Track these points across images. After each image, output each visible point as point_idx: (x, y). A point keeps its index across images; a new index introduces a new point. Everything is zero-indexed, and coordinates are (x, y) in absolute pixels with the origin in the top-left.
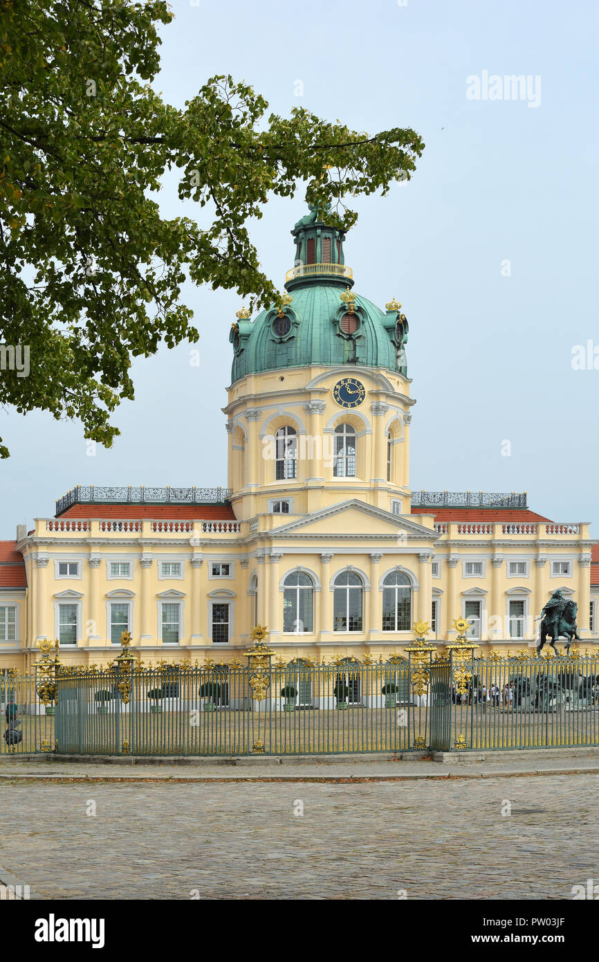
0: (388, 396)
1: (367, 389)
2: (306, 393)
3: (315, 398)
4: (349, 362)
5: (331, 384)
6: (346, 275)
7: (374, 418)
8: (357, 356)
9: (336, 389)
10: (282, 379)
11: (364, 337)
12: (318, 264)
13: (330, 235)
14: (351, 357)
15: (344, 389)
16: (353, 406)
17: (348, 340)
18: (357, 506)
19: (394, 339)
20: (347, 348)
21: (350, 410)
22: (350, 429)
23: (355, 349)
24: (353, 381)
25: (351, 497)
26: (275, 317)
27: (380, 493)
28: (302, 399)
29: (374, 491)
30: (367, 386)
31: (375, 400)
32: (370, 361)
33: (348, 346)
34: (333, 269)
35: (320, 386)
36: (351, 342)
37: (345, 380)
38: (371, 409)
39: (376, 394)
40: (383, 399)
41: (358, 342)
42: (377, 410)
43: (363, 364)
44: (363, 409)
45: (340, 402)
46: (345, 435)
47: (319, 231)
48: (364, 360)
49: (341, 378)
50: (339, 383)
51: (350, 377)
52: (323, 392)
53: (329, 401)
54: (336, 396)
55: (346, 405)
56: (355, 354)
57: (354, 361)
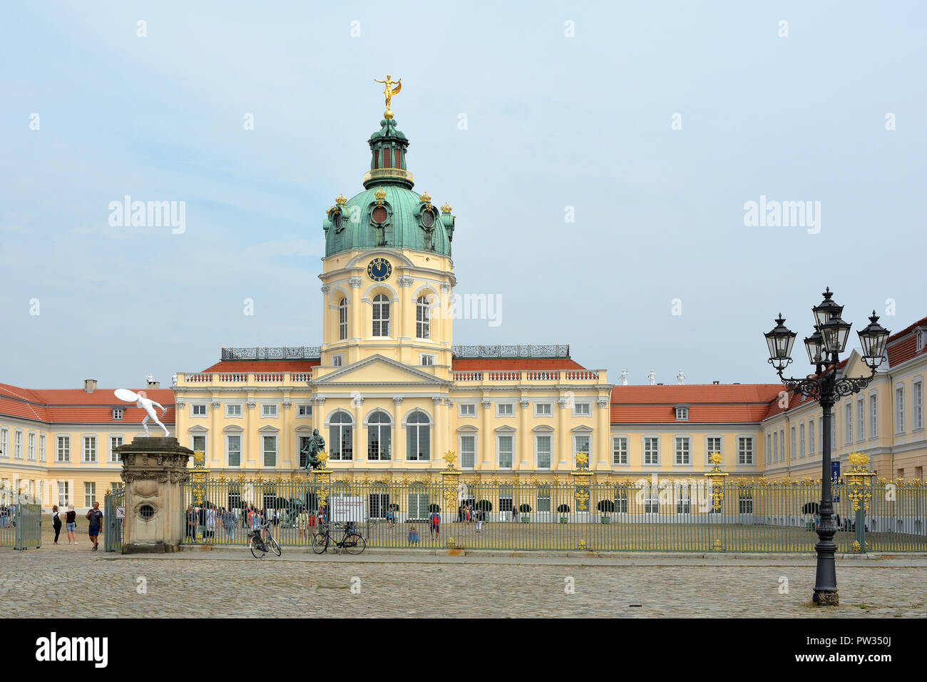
0: (411, 270)
1: (393, 266)
2: (348, 271)
3: (355, 275)
4: (379, 245)
5: (365, 264)
6: (408, 178)
7: (401, 289)
8: (386, 240)
9: (369, 267)
10: (338, 260)
11: (392, 225)
12: (380, 169)
13: (389, 146)
14: (381, 241)
15: (375, 267)
16: (382, 280)
17: (378, 228)
18: (379, 360)
19: (421, 225)
20: (378, 235)
21: (381, 283)
22: (385, 298)
23: (384, 235)
24: (382, 260)
25: (373, 353)
26: (334, 214)
27: (403, 349)
28: (345, 276)
29: (399, 347)
30: (393, 263)
31: (401, 274)
32: (396, 243)
33: (378, 232)
34: (391, 172)
35: (357, 265)
36: (381, 230)
37: (376, 260)
38: (397, 282)
39: (400, 270)
40: (406, 274)
41: (386, 230)
42: (401, 283)
43: (391, 246)
44: (391, 283)
45: (372, 278)
46: (381, 303)
47: (380, 144)
48: (392, 243)
49: (373, 259)
50: (372, 263)
51: (380, 257)
52: (360, 270)
53: (364, 277)
54: (369, 273)
55: (377, 280)
56: (384, 239)
57: (383, 244)
